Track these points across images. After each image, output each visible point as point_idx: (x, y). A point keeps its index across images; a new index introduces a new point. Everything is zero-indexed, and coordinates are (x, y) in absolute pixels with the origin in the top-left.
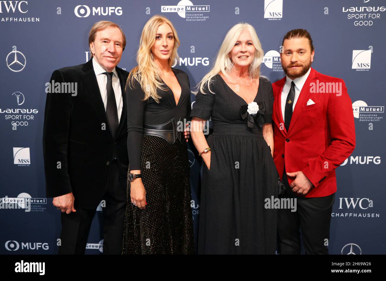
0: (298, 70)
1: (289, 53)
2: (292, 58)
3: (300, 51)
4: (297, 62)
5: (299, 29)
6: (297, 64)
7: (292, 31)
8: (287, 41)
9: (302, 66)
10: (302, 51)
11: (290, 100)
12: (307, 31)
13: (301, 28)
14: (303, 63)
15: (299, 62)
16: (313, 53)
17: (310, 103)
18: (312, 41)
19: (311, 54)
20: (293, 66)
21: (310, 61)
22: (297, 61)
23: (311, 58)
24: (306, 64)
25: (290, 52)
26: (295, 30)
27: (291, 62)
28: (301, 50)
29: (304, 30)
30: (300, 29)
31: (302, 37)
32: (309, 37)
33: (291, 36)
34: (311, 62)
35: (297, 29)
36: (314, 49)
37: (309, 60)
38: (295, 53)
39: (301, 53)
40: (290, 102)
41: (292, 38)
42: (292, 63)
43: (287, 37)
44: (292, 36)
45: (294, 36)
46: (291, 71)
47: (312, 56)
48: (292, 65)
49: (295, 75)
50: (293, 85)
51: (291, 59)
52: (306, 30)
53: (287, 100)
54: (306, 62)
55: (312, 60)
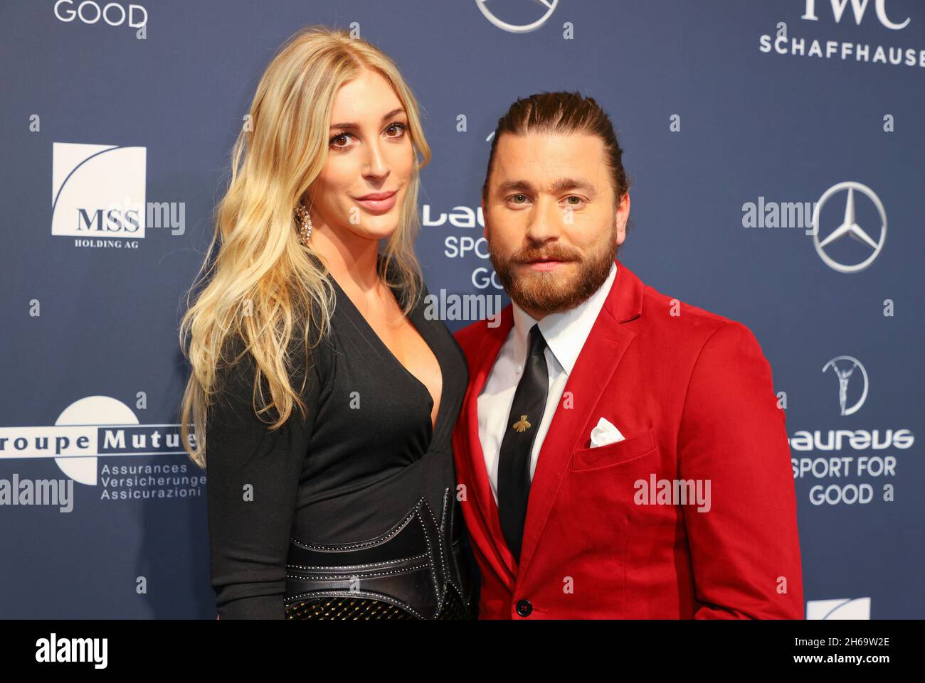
0: (562, 277)
1: (520, 199)
2: (531, 221)
3: (567, 192)
4: (553, 239)
5: (561, 91)
6: (555, 249)
7: (533, 98)
8: (511, 143)
9: (576, 259)
10: (575, 192)
11: (524, 417)
12: (598, 103)
13: (571, 90)
14: (582, 247)
15: (563, 242)
16: (623, 204)
17: (603, 435)
18: (621, 152)
19: (617, 206)
20: (541, 261)
21: (614, 238)
22: (554, 233)
23: (615, 224)
24: (594, 251)
25: (525, 193)
26: (547, 96)
27: (529, 238)
28: (571, 185)
29: (583, 98)
30: (565, 93)
31: (574, 127)
32: (604, 129)
33: (526, 122)
34: (615, 247)
35: (552, 90)
36: (629, 189)
37: (608, 235)
38: (545, 200)
39: (574, 200)
40: (524, 424)
41: (534, 130)
42: (533, 243)
43: (510, 123)
44: (532, 122)
45: (541, 122)
46: (528, 281)
47: (622, 217)
48: (535, 254)
49: (548, 299)
50: (537, 344)
51: (530, 224)
52: (592, 100)
53: (513, 418)
54: (592, 243)
55: (621, 237)
